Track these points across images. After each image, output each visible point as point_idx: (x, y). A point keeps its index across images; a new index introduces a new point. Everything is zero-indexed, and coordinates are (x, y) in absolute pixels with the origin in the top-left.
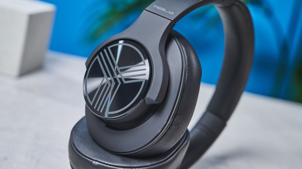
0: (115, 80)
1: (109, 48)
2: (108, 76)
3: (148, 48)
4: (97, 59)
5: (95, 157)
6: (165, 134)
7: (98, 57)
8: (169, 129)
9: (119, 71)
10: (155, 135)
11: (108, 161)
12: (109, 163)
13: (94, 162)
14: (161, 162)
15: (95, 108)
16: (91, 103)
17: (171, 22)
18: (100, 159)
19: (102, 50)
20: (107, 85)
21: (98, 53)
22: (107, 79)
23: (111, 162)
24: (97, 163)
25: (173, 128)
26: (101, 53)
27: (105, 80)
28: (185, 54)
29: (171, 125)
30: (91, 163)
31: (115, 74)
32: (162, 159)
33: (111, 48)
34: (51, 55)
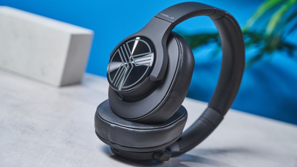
0: (130, 64)
1: (127, 43)
2: (125, 62)
3: (154, 42)
4: (118, 51)
5: (113, 121)
6: (164, 104)
7: (118, 50)
8: (167, 100)
9: (133, 58)
10: (157, 104)
11: (122, 124)
12: (123, 125)
13: (112, 125)
14: (162, 128)
15: (114, 85)
16: (112, 82)
17: (171, 24)
18: (116, 122)
19: (122, 45)
20: (124, 68)
21: (119, 47)
22: (124, 64)
23: (124, 124)
24: (114, 125)
25: (170, 100)
26: (121, 47)
27: (123, 65)
28: (182, 48)
29: (169, 97)
30: (110, 125)
31: (130, 61)
32: (162, 126)
33: (128, 43)
34: (87, 76)
